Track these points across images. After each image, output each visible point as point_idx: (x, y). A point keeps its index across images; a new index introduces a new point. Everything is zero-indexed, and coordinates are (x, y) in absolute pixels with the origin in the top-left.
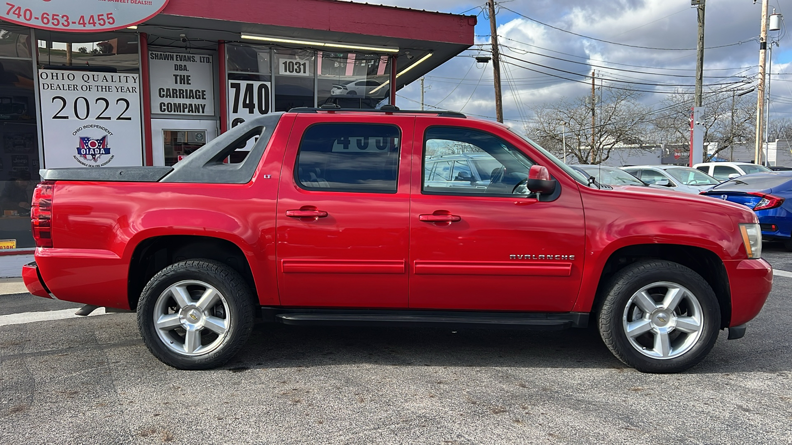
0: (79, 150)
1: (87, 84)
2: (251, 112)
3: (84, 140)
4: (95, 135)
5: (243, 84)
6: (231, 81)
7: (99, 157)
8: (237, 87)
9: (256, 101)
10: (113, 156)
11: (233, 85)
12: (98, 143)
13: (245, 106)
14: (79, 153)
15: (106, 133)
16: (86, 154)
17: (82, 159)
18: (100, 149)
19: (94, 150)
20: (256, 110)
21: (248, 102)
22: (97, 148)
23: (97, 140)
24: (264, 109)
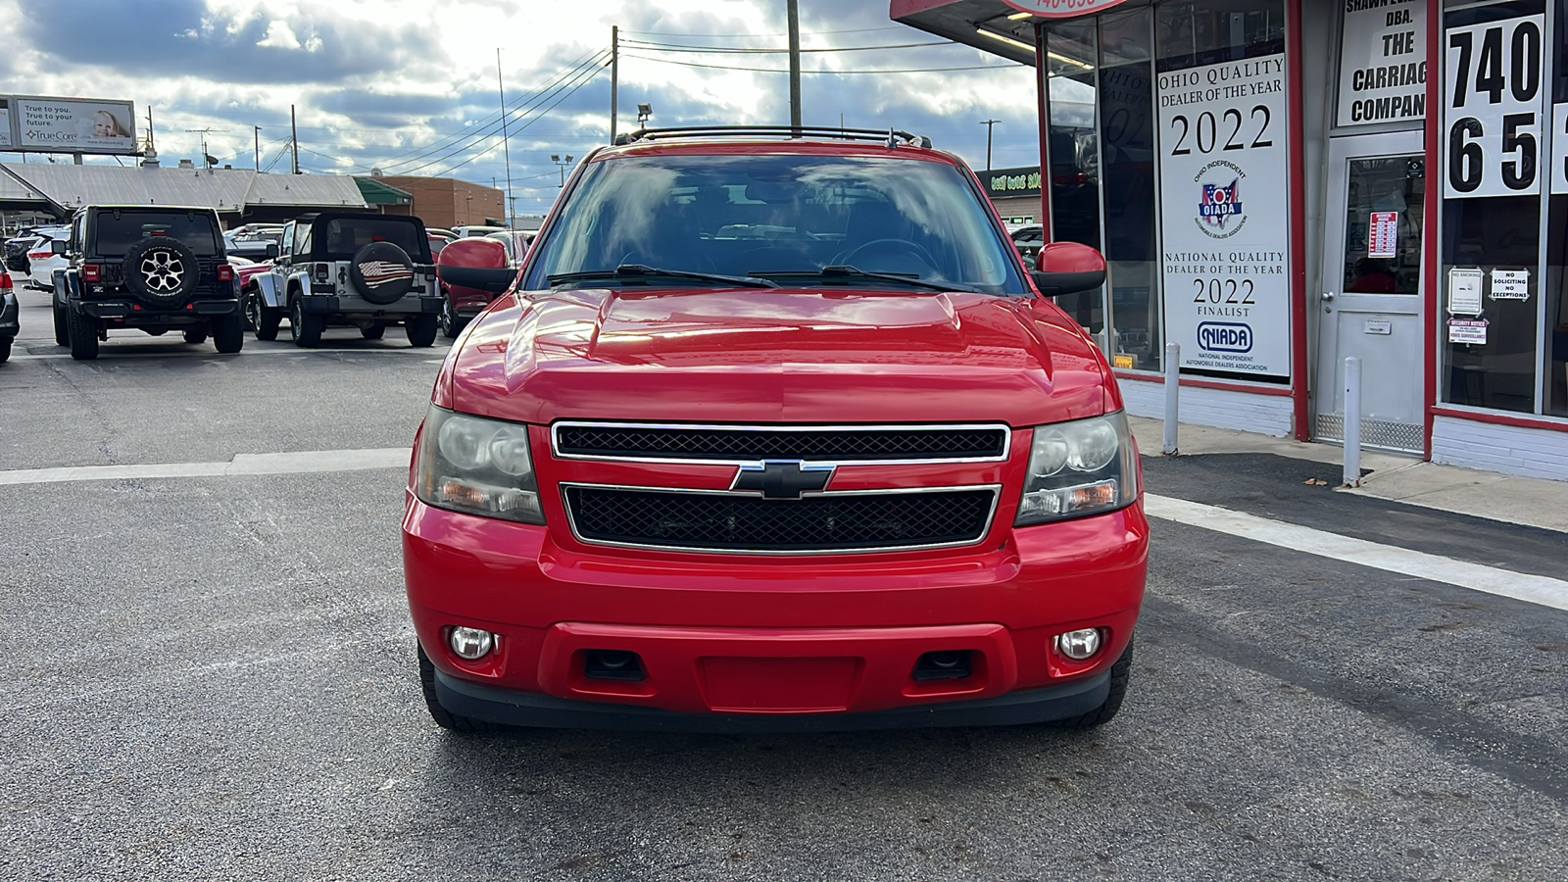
0: (1201, 207)
1: (1214, 87)
2: (1495, 98)
3: (1208, 189)
4: (1221, 179)
5: (1478, 32)
6: (1450, 32)
7: (1227, 219)
8: (1464, 41)
9: (1506, 71)
10: (1245, 218)
11: (1456, 40)
12: (1227, 194)
13: (1481, 85)
14: (1202, 214)
15: (1235, 175)
16: (1210, 215)
17: (1204, 224)
18: (1228, 205)
19: (1220, 206)
20: (1507, 92)
21: (1487, 76)
22: (1224, 203)
23: (1224, 189)
24: (1525, 88)
